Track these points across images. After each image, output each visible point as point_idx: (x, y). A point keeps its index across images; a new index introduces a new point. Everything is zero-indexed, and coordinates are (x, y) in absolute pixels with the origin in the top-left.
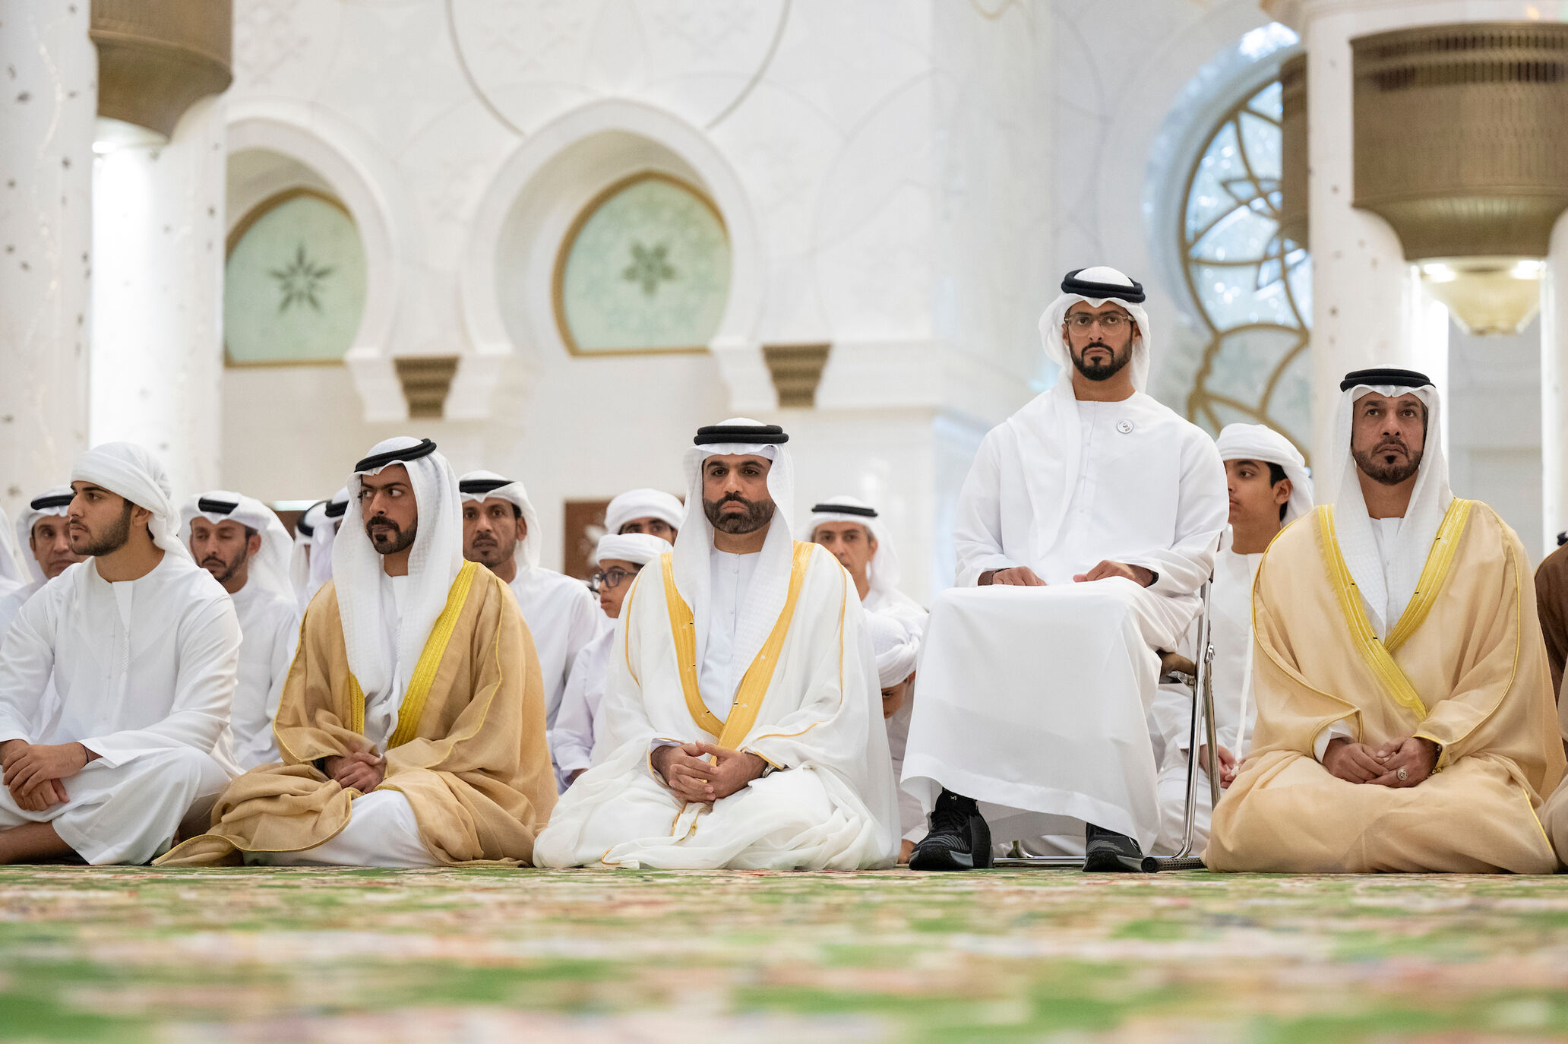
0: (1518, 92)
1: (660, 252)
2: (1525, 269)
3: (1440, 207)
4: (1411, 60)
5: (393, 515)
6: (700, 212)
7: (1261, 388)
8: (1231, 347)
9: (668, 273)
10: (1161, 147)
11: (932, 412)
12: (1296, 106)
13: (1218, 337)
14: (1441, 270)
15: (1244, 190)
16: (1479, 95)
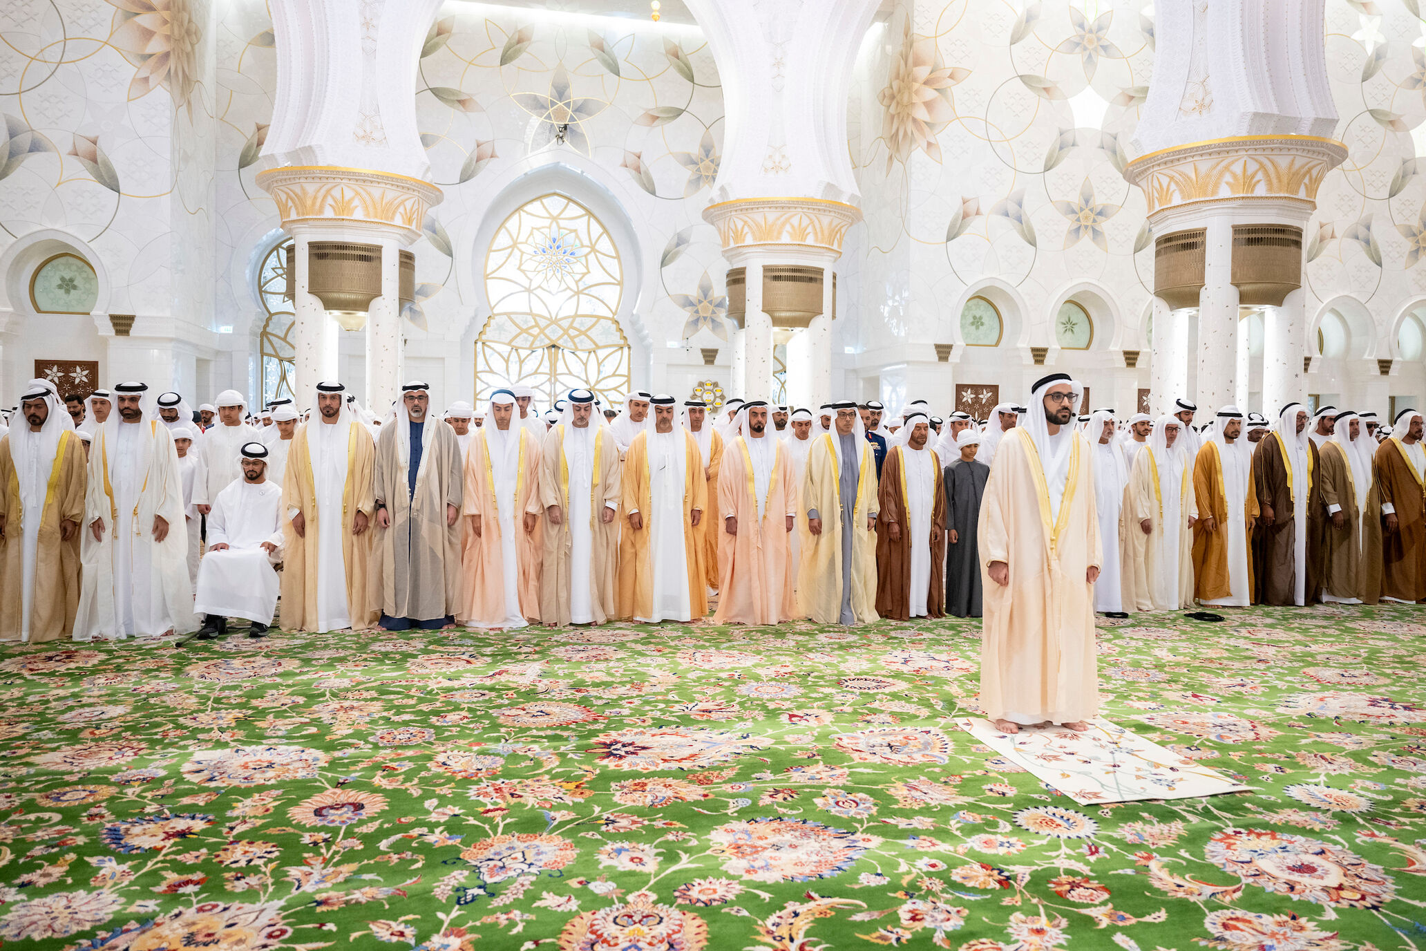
0: (360, 264)
1: (71, 280)
2: (361, 314)
3: (335, 295)
4: (327, 251)
5: (38, 414)
6: (87, 268)
7: (284, 332)
8: (275, 318)
9: (75, 287)
10: (254, 255)
11: (171, 340)
12: (291, 259)
13: (271, 315)
14: (336, 313)
15: (280, 271)
16: (348, 264)
